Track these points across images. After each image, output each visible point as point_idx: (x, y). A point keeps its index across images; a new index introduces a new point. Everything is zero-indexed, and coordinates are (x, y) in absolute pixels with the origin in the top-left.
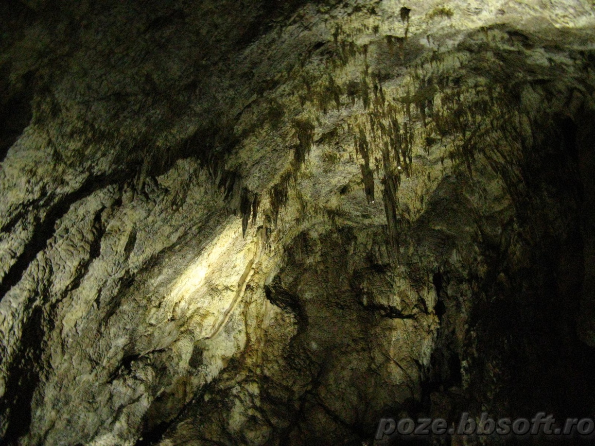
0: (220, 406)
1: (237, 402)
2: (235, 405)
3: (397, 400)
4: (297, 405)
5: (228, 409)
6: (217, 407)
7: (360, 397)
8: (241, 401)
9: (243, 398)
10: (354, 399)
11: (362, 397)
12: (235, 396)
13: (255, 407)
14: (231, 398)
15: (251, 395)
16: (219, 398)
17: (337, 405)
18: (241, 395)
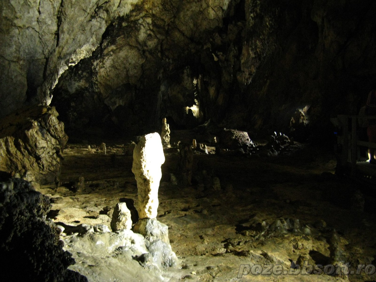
0: (134, 29)
1: (142, 27)
2: (141, 28)
3: (212, 27)
4: (166, 28)
5: (138, 30)
6: (133, 30)
7: (194, 25)
8: (144, 27)
9: (144, 25)
10: (192, 25)
11: (195, 25)
12: (141, 24)
13: (150, 29)
14: (139, 25)
15: (148, 24)
16: (132, 25)
17: (183, 28)
18: (144, 24)
